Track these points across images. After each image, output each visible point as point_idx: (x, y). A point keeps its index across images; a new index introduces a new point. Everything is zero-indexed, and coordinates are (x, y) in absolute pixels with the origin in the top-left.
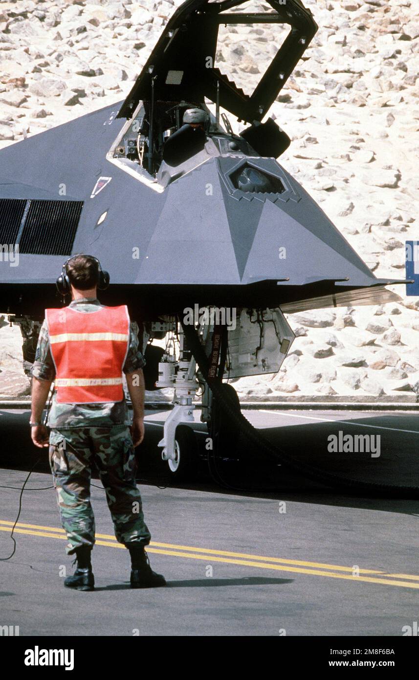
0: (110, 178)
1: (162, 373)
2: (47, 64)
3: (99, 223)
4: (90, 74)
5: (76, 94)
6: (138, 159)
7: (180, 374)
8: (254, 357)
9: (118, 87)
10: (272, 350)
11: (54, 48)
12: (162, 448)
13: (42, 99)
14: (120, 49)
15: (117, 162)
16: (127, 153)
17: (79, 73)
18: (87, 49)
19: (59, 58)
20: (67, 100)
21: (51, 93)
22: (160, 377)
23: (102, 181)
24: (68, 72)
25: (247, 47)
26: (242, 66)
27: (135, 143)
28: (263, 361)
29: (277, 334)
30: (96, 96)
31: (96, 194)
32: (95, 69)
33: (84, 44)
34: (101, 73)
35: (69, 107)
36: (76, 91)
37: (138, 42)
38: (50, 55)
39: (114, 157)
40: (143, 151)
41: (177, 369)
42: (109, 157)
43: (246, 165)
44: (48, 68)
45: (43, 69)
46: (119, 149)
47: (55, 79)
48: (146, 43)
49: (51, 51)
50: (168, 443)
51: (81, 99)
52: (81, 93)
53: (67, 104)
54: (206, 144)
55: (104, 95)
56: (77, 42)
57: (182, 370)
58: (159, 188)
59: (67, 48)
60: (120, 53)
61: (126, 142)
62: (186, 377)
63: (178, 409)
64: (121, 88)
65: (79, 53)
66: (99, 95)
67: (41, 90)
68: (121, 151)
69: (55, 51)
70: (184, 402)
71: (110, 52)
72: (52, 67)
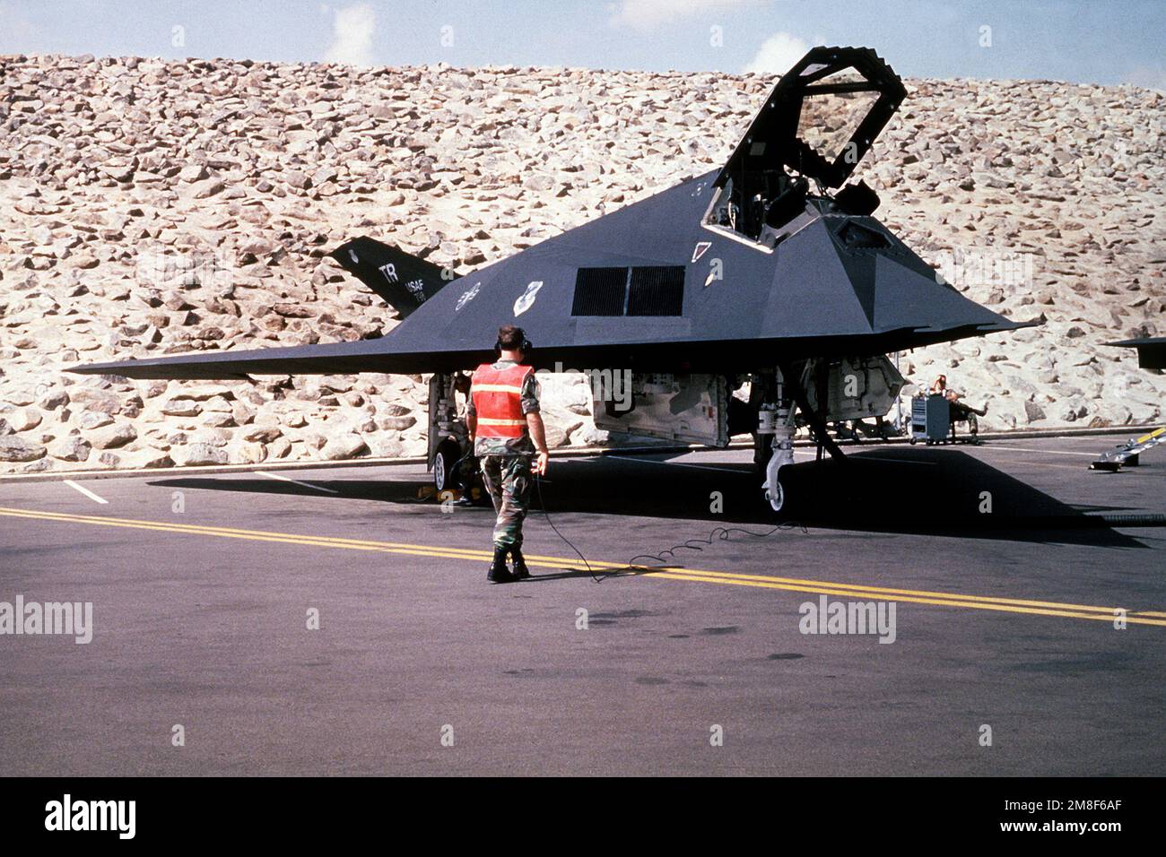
0: (710, 244)
1: (762, 421)
2: (535, 163)
3: (707, 284)
4: (573, 170)
5: (564, 187)
6: (731, 225)
7: (780, 421)
8: (858, 402)
9: (598, 180)
10: (879, 394)
11: (539, 150)
12: (766, 489)
13: (536, 193)
14: (595, 149)
15: (711, 228)
16: (719, 220)
17: (563, 170)
18: (566, 149)
19: (545, 158)
20: (558, 192)
21: (543, 187)
22: (761, 425)
23: (700, 246)
24: (554, 169)
25: (699, 142)
26: (700, 157)
27: (727, 210)
28: (870, 405)
29: (886, 379)
30: (581, 188)
31: (698, 257)
32: (577, 165)
33: (564, 145)
34: (582, 169)
35: (559, 198)
36: (564, 184)
37: (608, 142)
38: (537, 155)
39: (708, 224)
40: (734, 218)
41: (776, 417)
42: (703, 223)
43: (849, 224)
44: (537, 166)
45: (533, 167)
46: (712, 217)
47: (545, 175)
48: (616, 142)
49: (537, 153)
50: (772, 485)
51: (568, 191)
52: (569, 186)
53: (558, 196)
54: (807, 207)
55: (587, 187)
56: (557, 144)
57: (782, 417)
58: (766, 250)
59: (550, 149)
60: (595, 152)
61: (718, 210)
62: (787, 423)
63: (779, 454)
64: (601, 180)
65: (560, 153)
66: (583, 187)
67: (535, 185)
68: (714, 218)
69: (540, 152)
70: (785, 446)
71: (586, 151)
72: (540, 165)
